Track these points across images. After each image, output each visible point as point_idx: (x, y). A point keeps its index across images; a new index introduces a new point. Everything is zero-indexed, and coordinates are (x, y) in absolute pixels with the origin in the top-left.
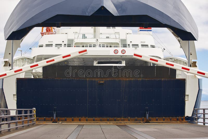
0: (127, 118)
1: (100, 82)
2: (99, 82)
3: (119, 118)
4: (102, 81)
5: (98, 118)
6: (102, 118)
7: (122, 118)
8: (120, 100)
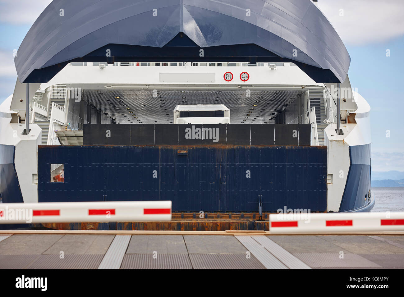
0: (226, 213)
1: (181, 152)
2: (178, 151)
3: (212, 212)
4: (184, 150)
5: (177, 214)
6: (185, 214)
7: (219, 213)
8: (214, 183)
